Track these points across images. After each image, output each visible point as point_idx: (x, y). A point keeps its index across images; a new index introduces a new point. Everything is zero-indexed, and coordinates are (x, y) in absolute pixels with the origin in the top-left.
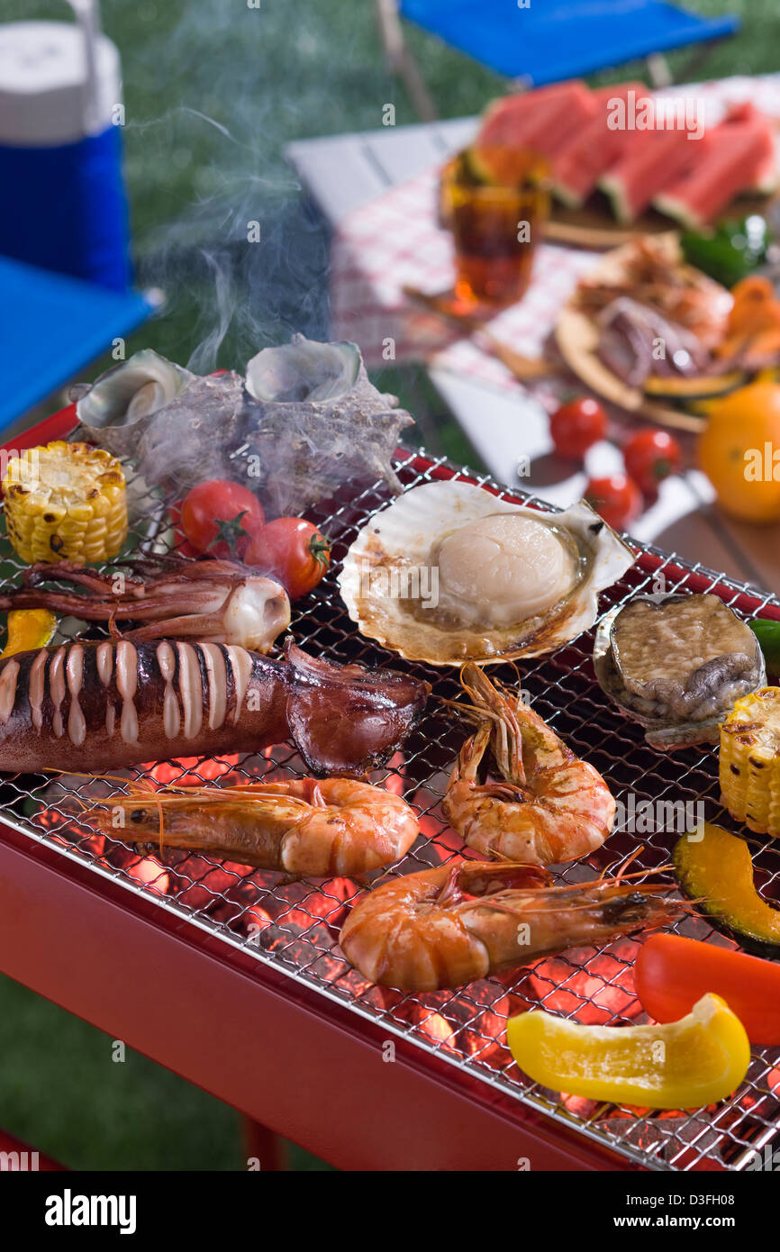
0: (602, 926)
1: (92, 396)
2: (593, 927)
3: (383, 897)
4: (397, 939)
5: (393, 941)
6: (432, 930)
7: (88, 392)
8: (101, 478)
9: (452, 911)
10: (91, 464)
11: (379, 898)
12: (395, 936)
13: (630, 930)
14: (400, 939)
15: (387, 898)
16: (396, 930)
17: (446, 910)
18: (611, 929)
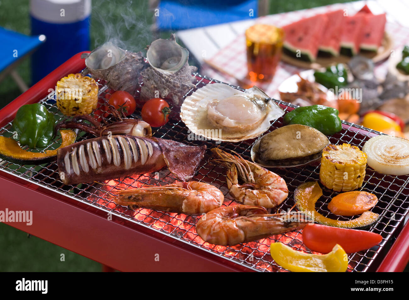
0: (284, 228)
1: (90, 57)
2: (280, 228)
3: (211, 214)
4: (214, 228)
5: (213, 228)
6: (226, 225)
7: (88, 56)
8: (90, 85)
9: (233, 220)
10: (85, 81)
11: (210, 214)
12: (214, 227)
13: (293, 230)
14: (215, 228)
15: (213, 215)
16: (214, 225)
17: (232, 219)
18: (287, 229)
